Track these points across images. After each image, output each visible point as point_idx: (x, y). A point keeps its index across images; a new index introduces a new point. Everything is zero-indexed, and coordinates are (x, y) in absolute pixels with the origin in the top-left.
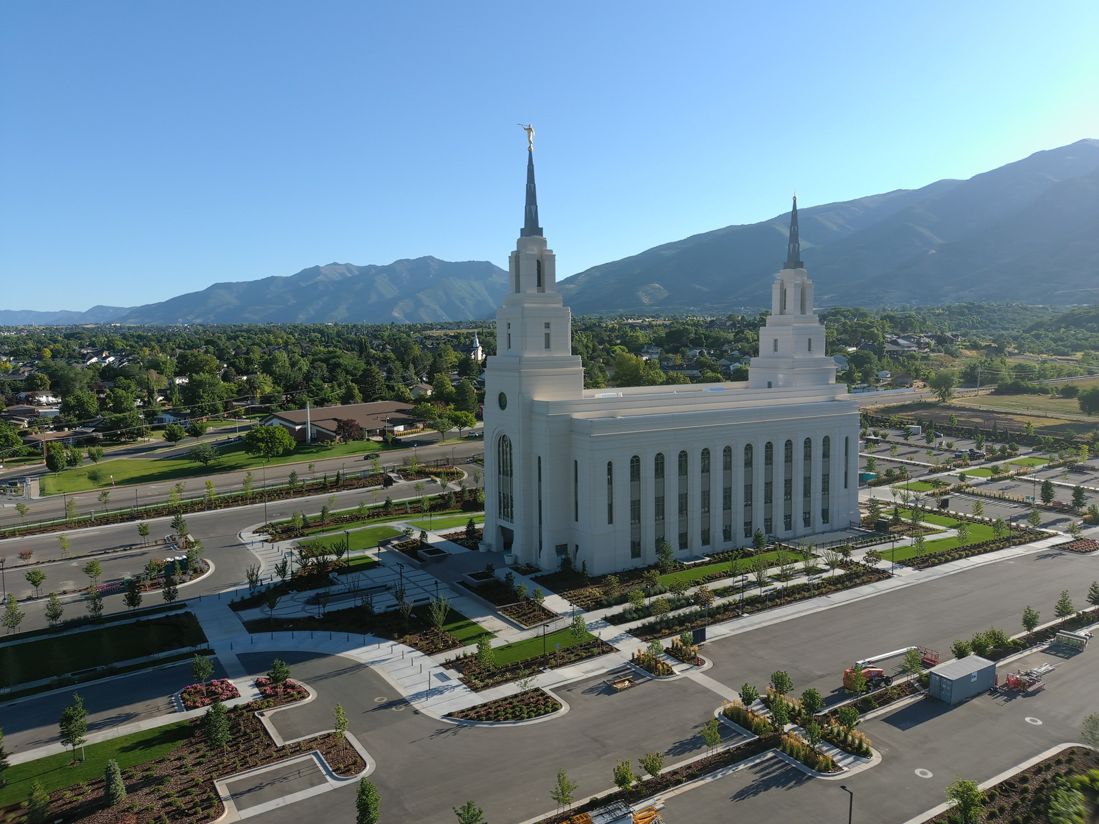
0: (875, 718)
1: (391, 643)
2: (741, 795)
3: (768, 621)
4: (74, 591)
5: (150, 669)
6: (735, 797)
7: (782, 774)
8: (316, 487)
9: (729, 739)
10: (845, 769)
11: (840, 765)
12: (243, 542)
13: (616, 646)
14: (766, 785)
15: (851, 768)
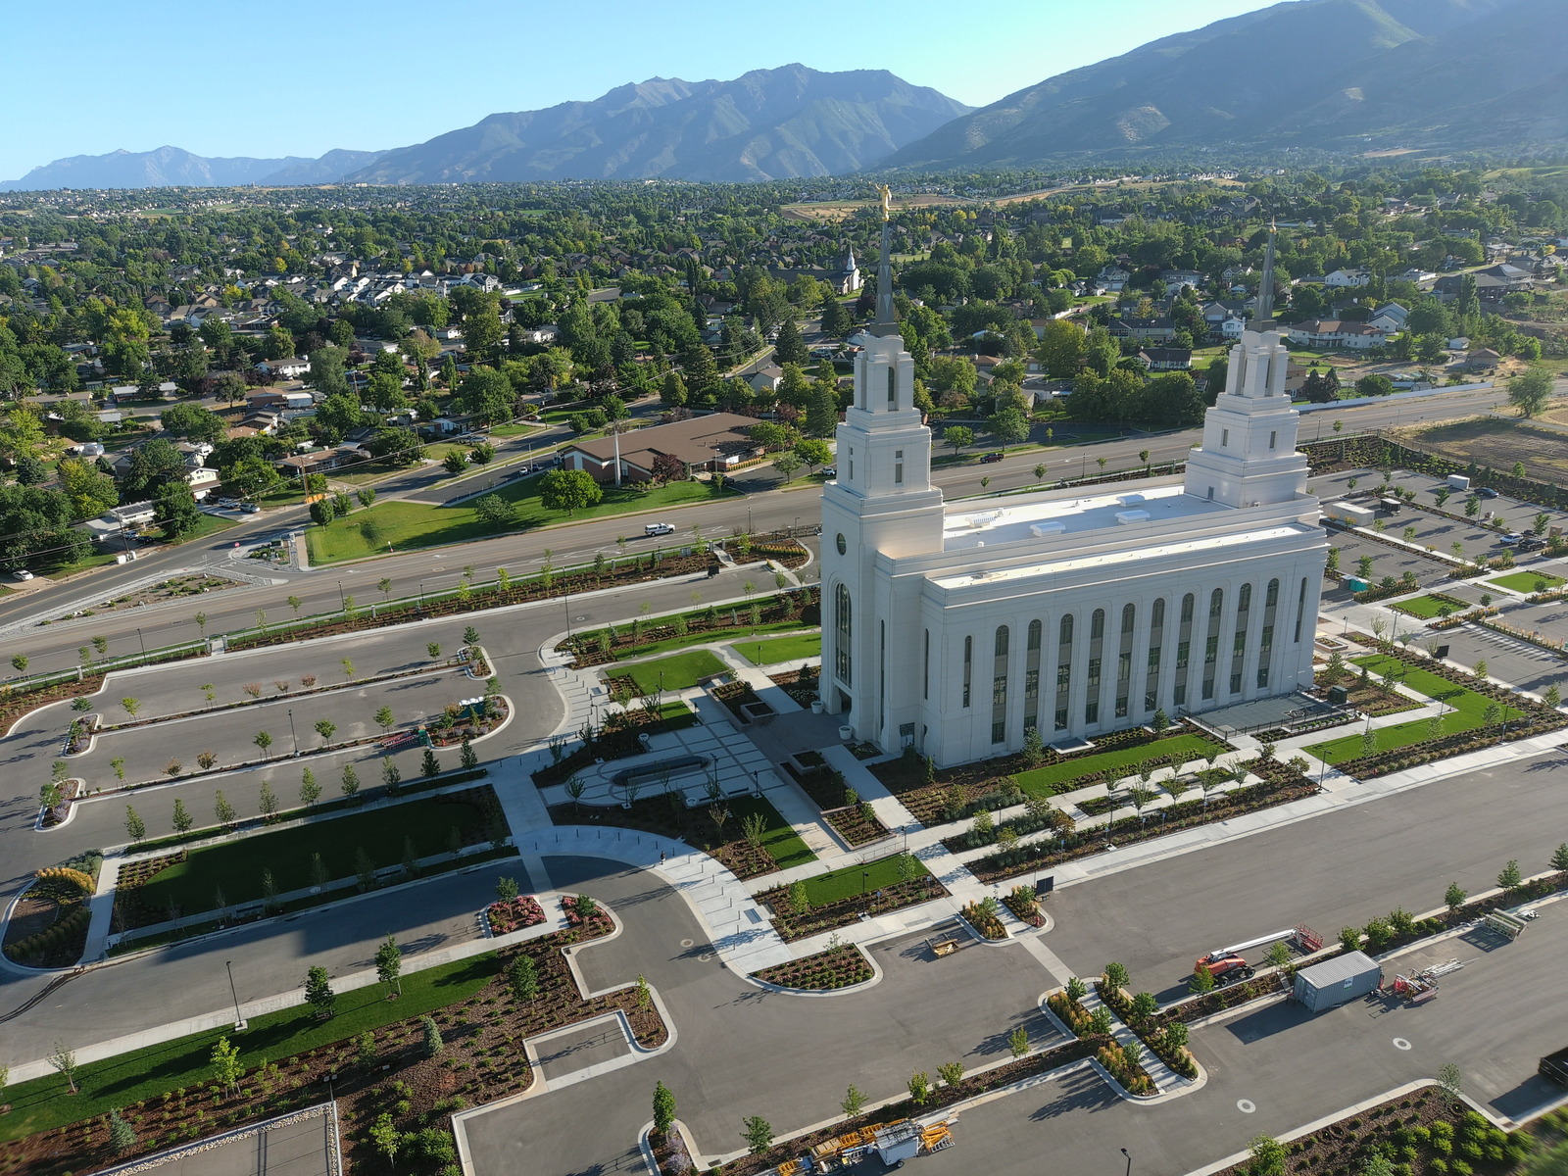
0: (1219, 1023)
1: (703, 855)
2: (1042, 1114)
3: (1136, 859)
4: (366, 742)
5: (454, 873)
6: (1034, 1116)
7: (1092, 1090)
8: (627, 570)
9: (1045, 1039)
10: (1162, 1092)
11: (1157, 1085)
12: (544, 666)
13: (950, 887)
14: (1069, 1104)
15: (1169, 1091)
